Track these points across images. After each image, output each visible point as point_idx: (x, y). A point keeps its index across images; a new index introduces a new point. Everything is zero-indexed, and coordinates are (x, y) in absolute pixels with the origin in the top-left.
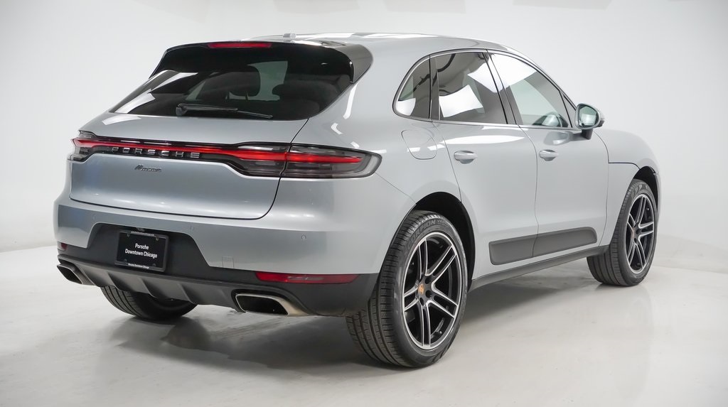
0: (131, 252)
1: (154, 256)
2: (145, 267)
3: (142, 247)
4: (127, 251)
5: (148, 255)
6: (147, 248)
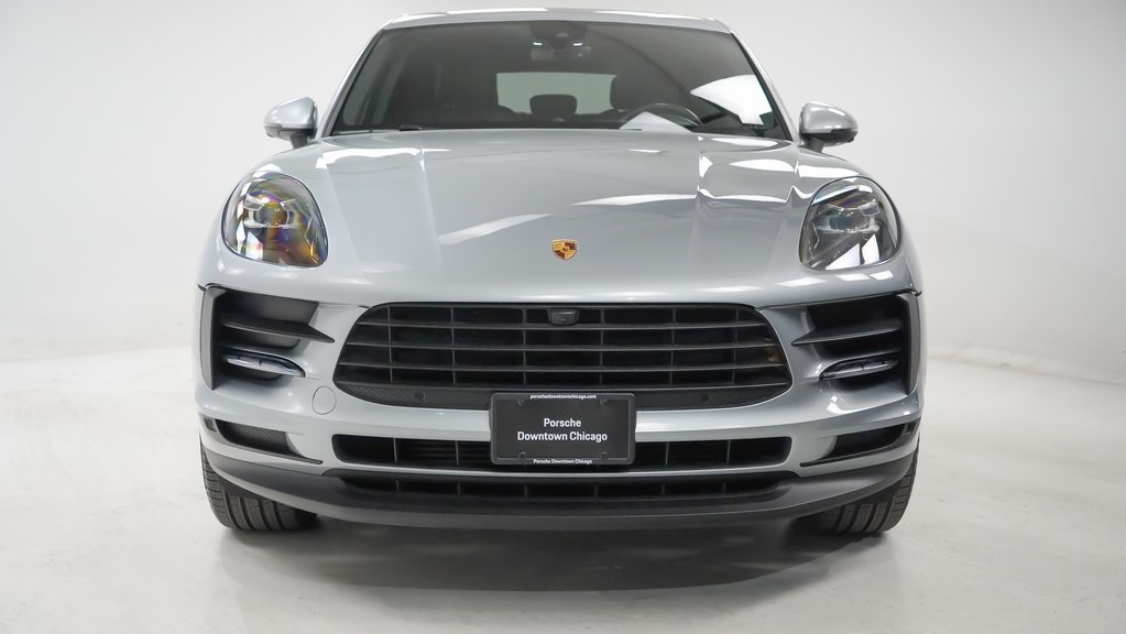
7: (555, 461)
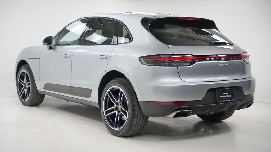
0: (222, 97)
1: (230, 96)
2: (228, 101)
3: (225, 94)
4: (221, 97)
5: (228, 96)
6: (227, 94)
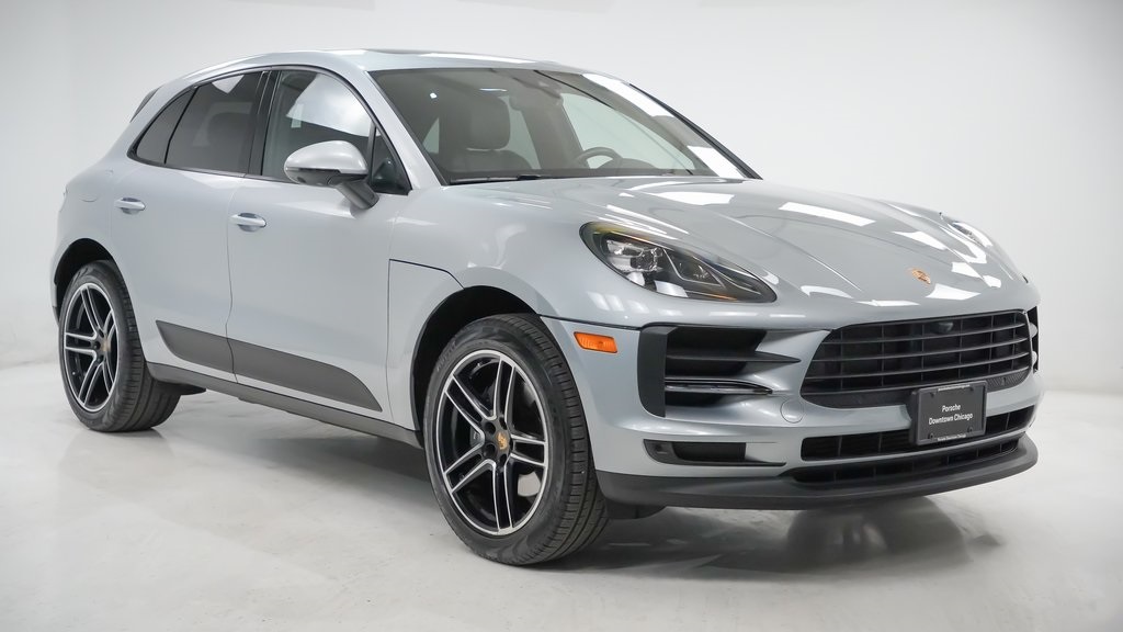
7: (949, 438)
